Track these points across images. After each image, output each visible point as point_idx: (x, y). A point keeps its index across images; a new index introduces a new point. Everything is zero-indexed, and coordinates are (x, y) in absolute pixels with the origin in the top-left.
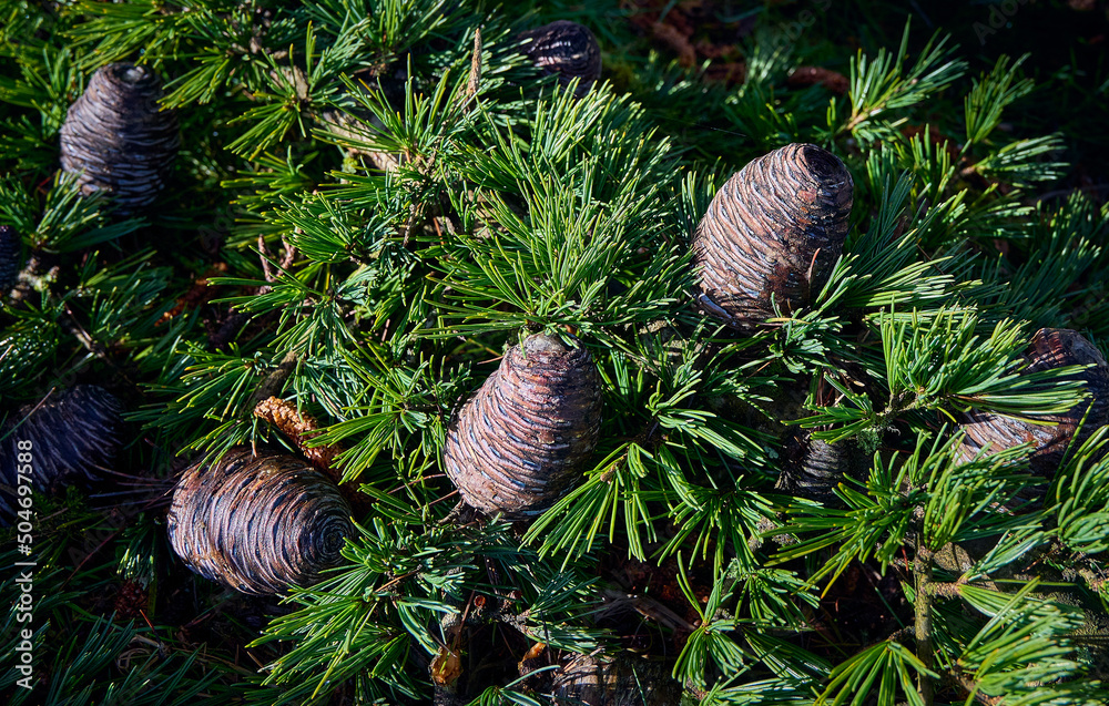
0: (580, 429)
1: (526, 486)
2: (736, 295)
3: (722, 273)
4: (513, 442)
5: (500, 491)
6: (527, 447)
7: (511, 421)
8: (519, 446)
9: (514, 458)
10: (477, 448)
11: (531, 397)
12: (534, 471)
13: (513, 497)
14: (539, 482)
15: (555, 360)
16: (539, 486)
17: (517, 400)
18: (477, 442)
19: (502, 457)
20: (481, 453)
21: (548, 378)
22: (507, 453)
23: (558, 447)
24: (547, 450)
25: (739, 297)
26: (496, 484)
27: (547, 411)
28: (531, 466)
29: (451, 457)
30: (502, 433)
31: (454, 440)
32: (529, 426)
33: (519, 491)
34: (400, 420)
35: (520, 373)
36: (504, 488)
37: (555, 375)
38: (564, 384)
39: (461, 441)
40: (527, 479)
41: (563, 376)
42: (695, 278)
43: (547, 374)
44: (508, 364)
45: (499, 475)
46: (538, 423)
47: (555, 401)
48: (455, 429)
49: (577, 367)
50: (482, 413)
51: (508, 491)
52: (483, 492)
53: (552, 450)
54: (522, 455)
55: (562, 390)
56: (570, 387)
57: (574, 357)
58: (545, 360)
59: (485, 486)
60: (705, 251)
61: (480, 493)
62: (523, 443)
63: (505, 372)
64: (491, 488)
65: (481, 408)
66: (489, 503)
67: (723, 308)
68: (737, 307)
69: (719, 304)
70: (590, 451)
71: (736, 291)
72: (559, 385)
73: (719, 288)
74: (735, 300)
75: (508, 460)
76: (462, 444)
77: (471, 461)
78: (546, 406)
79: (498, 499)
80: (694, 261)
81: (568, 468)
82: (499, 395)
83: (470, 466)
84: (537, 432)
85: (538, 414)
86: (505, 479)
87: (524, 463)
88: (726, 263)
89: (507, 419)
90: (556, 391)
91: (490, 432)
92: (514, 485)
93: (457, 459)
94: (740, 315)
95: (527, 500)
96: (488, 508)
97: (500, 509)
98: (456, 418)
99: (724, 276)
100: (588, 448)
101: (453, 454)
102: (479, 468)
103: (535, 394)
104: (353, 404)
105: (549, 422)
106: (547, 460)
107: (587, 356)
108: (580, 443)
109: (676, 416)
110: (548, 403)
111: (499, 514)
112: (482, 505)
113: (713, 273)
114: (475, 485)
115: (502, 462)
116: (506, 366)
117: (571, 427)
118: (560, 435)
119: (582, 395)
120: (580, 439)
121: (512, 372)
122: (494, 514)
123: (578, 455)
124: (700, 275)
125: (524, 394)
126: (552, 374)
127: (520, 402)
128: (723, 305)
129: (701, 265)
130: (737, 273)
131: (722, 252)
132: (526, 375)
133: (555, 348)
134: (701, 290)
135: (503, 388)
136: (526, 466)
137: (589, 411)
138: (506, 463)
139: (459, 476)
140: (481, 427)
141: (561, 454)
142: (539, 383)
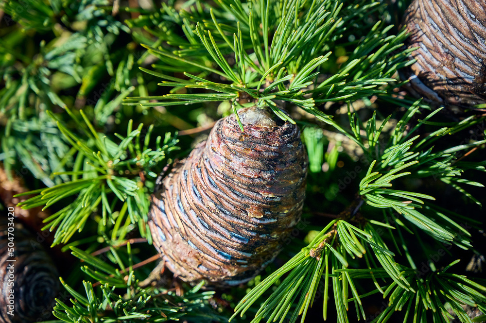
0: (288, 205)
1: (232, 258)
2: (452, 79)
3: (437, 55)
4: (223, 215)
5: (205, 261)
6: (236, 221)
7: (221, 194)
8: (228, 219)
9: (222, 230)
10: (185, 218)
11: (242, 170)
12: (242, 244)
13: (218, 267)
14: (245, 254)
15: (267, 136)
16: (244, 259)
17: (227, 173)
18: (185, 212)
19: (210, 228)
20: (189, 223)
21: (260, 152)
22: (216, 225)
23: (266, 222)
24: (256, 224)
25: (454, 81)
26: (202, 254)
27: (258, 186)
28: (239, 238)
29: (157, 225)
30: (212, 205)
31: (160, 209)
32: (239, 199)
33: (225, 263)
34: (107, 186)
35: (231, 146)
36: (210, 258)
37: (267, 150)
38: (275, 159)
39: (167, 210)
40: (233, 251)
41: (275, 152)
42: (407, 59)
43: (259, 148)
44: (218, 135)
45: (206, 245)
46: (248, 197)
47: (266, 175)
48: (161, 198)
49: (289, 142)
50: (191, 184)
51: (214, 262)
52: (189, 260)
53: (260, 224)
54: (230, 228)
55: (274, 165)
56: (282, 163)
57: (286, 132)
58: (256, 134)
59: (191, 255)
60: (420, 33)
61: (185, 261)
62: (232, 216)
63: (216, 145)
64: (196, 257)
65: (189, 179)
66: (193, 271)
67: (436, 91)
68: (450, 91)
69: (431, 87)
70: (294, 227)
71: (451, 74)
72: (270, 160)
73: (433, 71)
74: (449, 84)
75: (217, 232)
76: (169, 214)
77: (179, 230)
78: (257, 181)
79: (203, 269)
80: (408, 41)
81: (273, 242)
82: (208, 167)
83: (177, 236)
84: (247, 206)
85: (249, 188)
86: (212, 250)
87: (232, 236)
88: (443, 46)
89: (217, 191)
90: (268, 166)
91: (199, 203)
92: (220, 257)
93: (164, 228)
94: (452, 99)
95: (231, 271)
96: (191, 277)
97: (204, 278)
98: (162, 188)
99: (440, 58)
100: (293, 223)
101: (158, 222)
102: (185, 237)
103: (247, 167)
104: (58, 167)
105: (259, 197)
106: (254, 234)
107: (297, 133)
108: (287, 218)
109: (386, 196)
110: (259, 177)
111: (202, 283)
112: (186, 272)
113: (428, 56)
114: (181, 254)
115: (210, 234)
116: (216, 139)
117: (279, 203)
118: (268, 210)
119: (292, 171)
120: (288, 215)
121: (223, 144)
122: (197, 281)
123: (284, 230)
124: (414, 57)
125: (236, 167)
126: (264, 148)
127: (232, 175)
128: (436, 88)
129: (416, 46)
130: (454, 57)
131: (440, 34)
132: (238, 149)
133: (266, 122)
134: (413, 73)
135: (213, 161)
136: (234, 239)
137: (297, 187)
138: (214, 235)
139: (164, 244)
140: (189, 197)
141: (268, 229)
142: (251, 157)
